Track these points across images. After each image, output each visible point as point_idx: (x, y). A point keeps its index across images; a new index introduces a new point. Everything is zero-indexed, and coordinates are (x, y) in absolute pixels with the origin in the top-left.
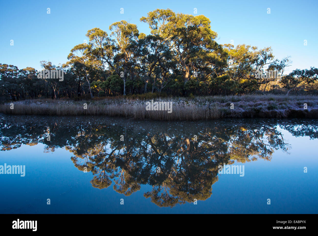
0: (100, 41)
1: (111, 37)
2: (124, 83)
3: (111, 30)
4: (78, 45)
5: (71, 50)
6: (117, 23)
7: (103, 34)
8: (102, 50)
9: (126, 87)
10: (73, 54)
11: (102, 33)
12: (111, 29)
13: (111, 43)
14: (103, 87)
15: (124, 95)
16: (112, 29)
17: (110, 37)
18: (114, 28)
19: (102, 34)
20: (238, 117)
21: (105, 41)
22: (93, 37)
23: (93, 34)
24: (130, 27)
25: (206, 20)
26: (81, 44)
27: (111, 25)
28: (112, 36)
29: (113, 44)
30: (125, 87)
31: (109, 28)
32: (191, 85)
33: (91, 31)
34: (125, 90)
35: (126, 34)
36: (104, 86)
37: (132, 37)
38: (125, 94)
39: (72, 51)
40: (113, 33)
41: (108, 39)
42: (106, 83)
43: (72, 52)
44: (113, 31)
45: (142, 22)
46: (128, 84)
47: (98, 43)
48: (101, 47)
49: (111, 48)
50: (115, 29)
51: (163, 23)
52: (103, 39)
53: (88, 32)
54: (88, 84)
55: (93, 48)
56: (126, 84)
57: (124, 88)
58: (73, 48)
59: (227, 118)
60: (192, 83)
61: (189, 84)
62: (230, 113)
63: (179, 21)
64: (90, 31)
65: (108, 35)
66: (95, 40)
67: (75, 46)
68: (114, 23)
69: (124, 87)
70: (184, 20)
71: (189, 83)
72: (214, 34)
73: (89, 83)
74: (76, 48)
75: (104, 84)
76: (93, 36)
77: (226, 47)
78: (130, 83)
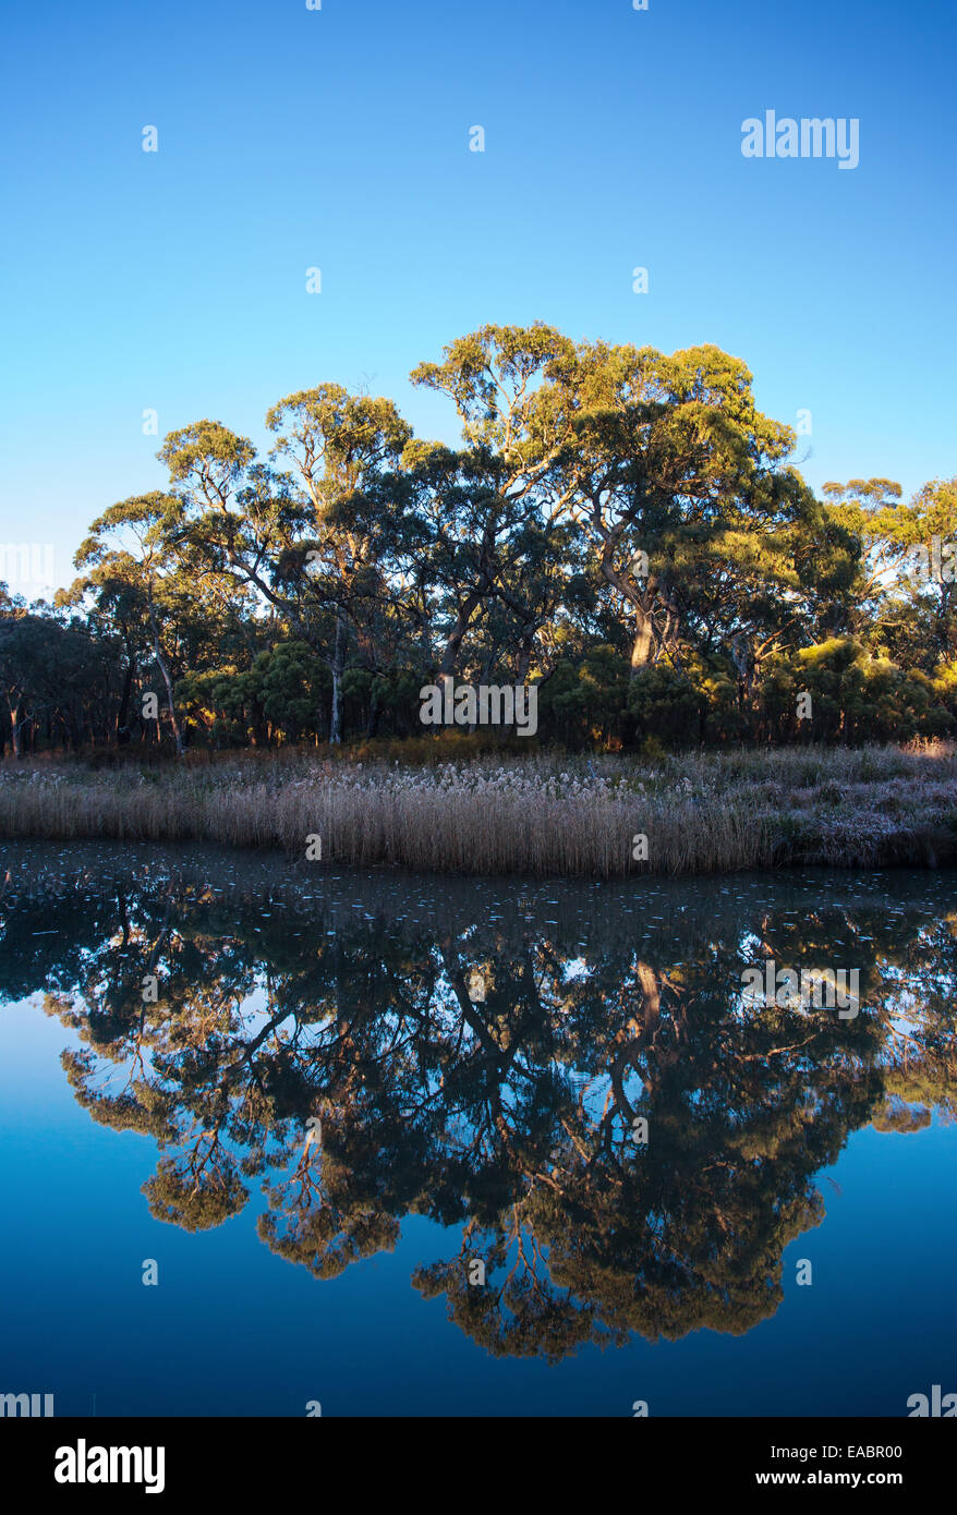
0: (217, 482)
1: (273, 460)
2: (332, 682)
3: (278, 426)
4: (122, 500)
5: (91, 525)
6: (303, 395)
7: (233, 448)
8: (231, 524)
9: (340, 704)
10: (99, 542)
11: (227, 443)
12: (274, 422)
13: (275, 489)
14: (232, 703)
15: (332, 740)
16: (281, 425)
17: (268, 462)
18: (289, 417)
19: (228, 451)
20: (855, 860)
21: (244, 482)
22: (186, 464)
23: (187, 452)
24: (360, 414)
25: (729, 371)
26: (136, 496)
27: (274, 405)
28: (280, 456)
29: (284, 494)
30: (338, 702)
31: (264, 419)
32: (656, 695)
33: (184, 438)
34: (336, 716)
35: (344, 444)
36: (236, 693)
37: (381, 458)
38: (336, 739)
39: (96, 529)
40: (283, 442)
41: (257, 472)
42: (249, 683)
43: (95, 535)
44: (285, 432)
45: (422, 385)
46: (352, 687)
47: (211, 493)
48: (224, 507)
49: (273, 515)
50: (292, 422)
51: (518, 392)
52: (235, 472)
53: (166, 440)
54: (166, 686)
55: (192, 514)
56: (342, 689)
57: (335, 708)
58: (100, 513)
59: (797, 865)
60: (661, 684)
61: (645, 690)
62: (818, 842)
63: (588, 378)
64: (178, 434)
65: (257, 452)
66: (199, 477)
67: (112, 504)
68: (287, 397)
69: (335, 702)
70: (614, 375)
71: (648, 682)
72: (776, 436)
73: (168, 681)
74: (114, 516)
75: (238, 686)
76: (188, 457)
77: (860, 493)
78: (359, 682)
